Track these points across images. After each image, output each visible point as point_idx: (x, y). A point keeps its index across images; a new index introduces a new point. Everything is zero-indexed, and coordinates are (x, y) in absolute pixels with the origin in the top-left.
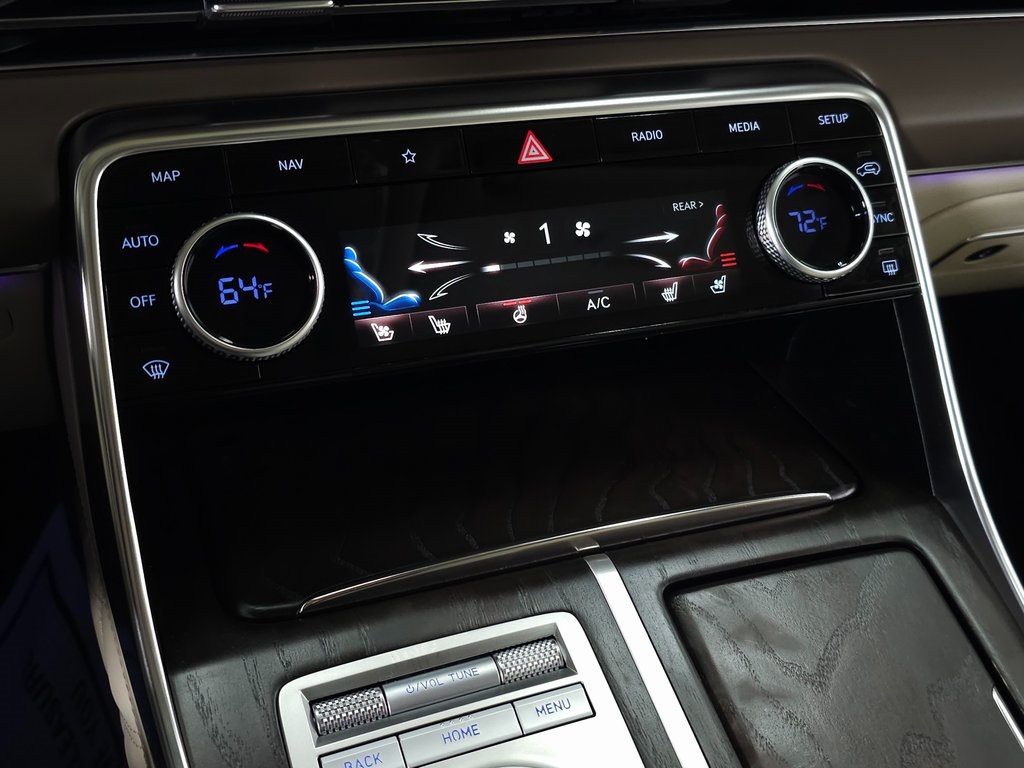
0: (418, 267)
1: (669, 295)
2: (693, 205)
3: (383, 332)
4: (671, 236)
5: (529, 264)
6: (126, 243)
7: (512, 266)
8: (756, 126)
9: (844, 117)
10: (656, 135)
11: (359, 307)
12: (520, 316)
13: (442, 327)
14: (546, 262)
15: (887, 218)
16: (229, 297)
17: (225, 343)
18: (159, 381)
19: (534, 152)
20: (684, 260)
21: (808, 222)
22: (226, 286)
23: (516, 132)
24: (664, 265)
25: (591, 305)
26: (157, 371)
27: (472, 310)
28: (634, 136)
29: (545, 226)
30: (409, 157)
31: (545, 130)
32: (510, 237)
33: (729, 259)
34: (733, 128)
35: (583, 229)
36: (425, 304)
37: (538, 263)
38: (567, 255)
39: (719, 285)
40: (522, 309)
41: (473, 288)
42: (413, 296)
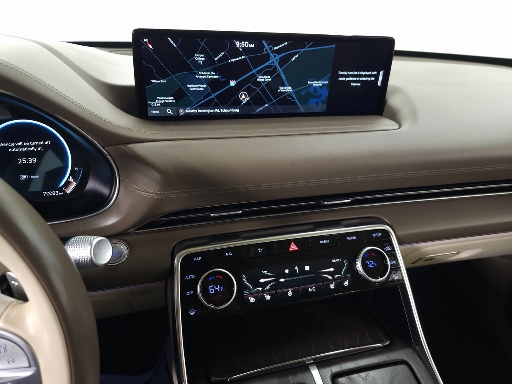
0: (262, 281)
1: (332, 286)
2: (338, 260)
3: (252, 300)
4: (332, 270)
5: (293, 279)
6: (187, 278)
7: (288, 279)
8: (355, 238)
9: (380, 234)
10: (327, 241)
11: (246, 293)
12: (290, 294)
13: (268, 298)
14: (297, 278)
15: (394, 263)
16: (212, 291)
17: (211, 306)
18: (193, 316)
19: (294, 247)
20: (336, 276)
21: (371, 264)
22: (212, 288)
23: (289, 242)
24: (330, 278)
25: (310, 290)
26: (192, 313)
27: (277, 292)
28: (321, 242)
29: (297, 268)
30: (260, 250)
31: (296, 241)
32: (287, 271)
33: (349, 276)
34: (349, 239)
35: (307, 268)
36: (264, 291)
37: (295, 278)
38: (303, 276)
39: (347, 284)
40: (291, 292)
41: (277, 286)
42: (260, 289)
